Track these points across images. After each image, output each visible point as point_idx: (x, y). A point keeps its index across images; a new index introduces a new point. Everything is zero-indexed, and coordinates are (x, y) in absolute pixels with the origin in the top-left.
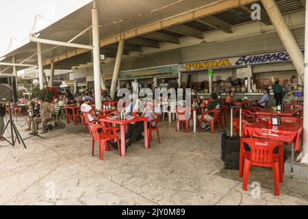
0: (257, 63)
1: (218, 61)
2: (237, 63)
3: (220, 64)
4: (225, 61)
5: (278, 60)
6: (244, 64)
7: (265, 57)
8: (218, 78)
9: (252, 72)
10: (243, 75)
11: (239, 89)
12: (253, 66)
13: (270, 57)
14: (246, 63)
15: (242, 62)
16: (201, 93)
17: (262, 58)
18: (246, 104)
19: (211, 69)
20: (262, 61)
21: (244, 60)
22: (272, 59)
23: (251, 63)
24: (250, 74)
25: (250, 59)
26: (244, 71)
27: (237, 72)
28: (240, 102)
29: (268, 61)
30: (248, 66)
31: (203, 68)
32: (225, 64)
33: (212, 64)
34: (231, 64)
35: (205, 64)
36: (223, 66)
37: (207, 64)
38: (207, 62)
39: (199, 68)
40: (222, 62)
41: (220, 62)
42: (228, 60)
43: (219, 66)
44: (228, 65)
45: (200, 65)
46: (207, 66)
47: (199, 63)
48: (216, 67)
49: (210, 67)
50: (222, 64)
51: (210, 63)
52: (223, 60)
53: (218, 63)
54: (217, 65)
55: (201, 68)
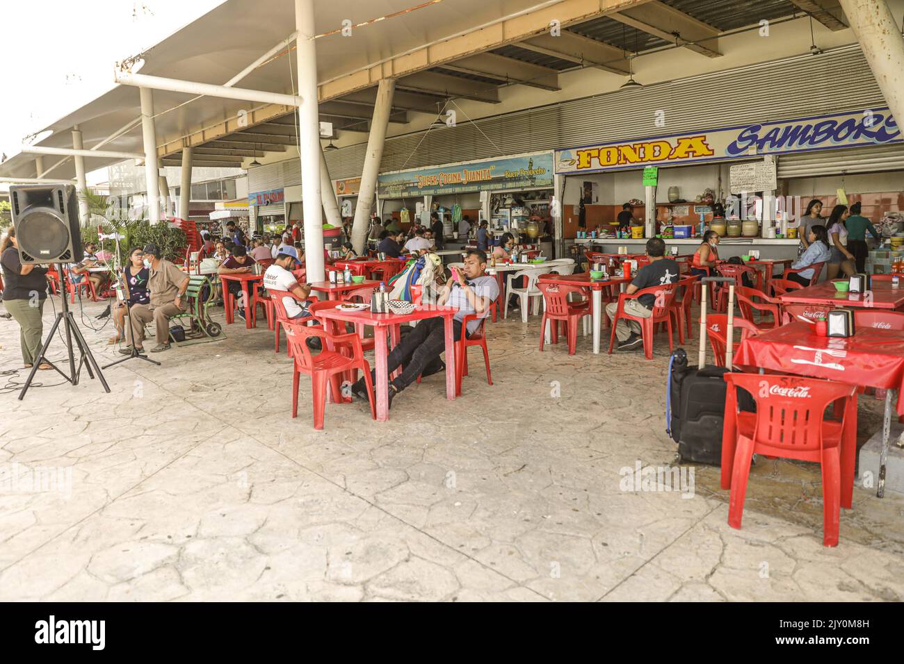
0: (795, 147)
1: (673, 141)
2: (732, 148)
3: (680, 152)
4: (697, 143)
5: (862, 139)
6: (752, 151)
7: (820, 131)
8: (673, 195)
9: (779, 177)
10: (750, 185)
11: (735, 228)
12: (781, 159)
13: (835, 128)
14: (760, 147)
15: (747, 144)
16: (621, 237)
17: (811, 133)
18: (755, 271)
19: (652, 165)
20: (812, 143)
21: (754, 138)
22: (841, 135)
23: (775, 149)
24: (770, 181)
25: (772, 135)
26: (753, 173)
27: (731, 175)
28: (737, 266)
29: (828, 140)
30: (766, 157)
31: (628, 164)
32: (694, 152)
33: (655, 151)
34: (713, 150)
35: (635, 150)
36: (688, 157)
37: (642, 150)
38: (640, 146)
39: (618, 162)
40: (685, 144)
41: (679, 144)
42: (705, 140)
43: (678, 157)
44: (703, 155)
45: (620, 155)
46: (642, 155)
47: (617, 148)
48: (667, 161)
49: (649, 160)
50: (686, 153)
51: (649, 148)
52: (691, 139)
53: (675, 148)
54: (670, 155)
55: (622, 161)
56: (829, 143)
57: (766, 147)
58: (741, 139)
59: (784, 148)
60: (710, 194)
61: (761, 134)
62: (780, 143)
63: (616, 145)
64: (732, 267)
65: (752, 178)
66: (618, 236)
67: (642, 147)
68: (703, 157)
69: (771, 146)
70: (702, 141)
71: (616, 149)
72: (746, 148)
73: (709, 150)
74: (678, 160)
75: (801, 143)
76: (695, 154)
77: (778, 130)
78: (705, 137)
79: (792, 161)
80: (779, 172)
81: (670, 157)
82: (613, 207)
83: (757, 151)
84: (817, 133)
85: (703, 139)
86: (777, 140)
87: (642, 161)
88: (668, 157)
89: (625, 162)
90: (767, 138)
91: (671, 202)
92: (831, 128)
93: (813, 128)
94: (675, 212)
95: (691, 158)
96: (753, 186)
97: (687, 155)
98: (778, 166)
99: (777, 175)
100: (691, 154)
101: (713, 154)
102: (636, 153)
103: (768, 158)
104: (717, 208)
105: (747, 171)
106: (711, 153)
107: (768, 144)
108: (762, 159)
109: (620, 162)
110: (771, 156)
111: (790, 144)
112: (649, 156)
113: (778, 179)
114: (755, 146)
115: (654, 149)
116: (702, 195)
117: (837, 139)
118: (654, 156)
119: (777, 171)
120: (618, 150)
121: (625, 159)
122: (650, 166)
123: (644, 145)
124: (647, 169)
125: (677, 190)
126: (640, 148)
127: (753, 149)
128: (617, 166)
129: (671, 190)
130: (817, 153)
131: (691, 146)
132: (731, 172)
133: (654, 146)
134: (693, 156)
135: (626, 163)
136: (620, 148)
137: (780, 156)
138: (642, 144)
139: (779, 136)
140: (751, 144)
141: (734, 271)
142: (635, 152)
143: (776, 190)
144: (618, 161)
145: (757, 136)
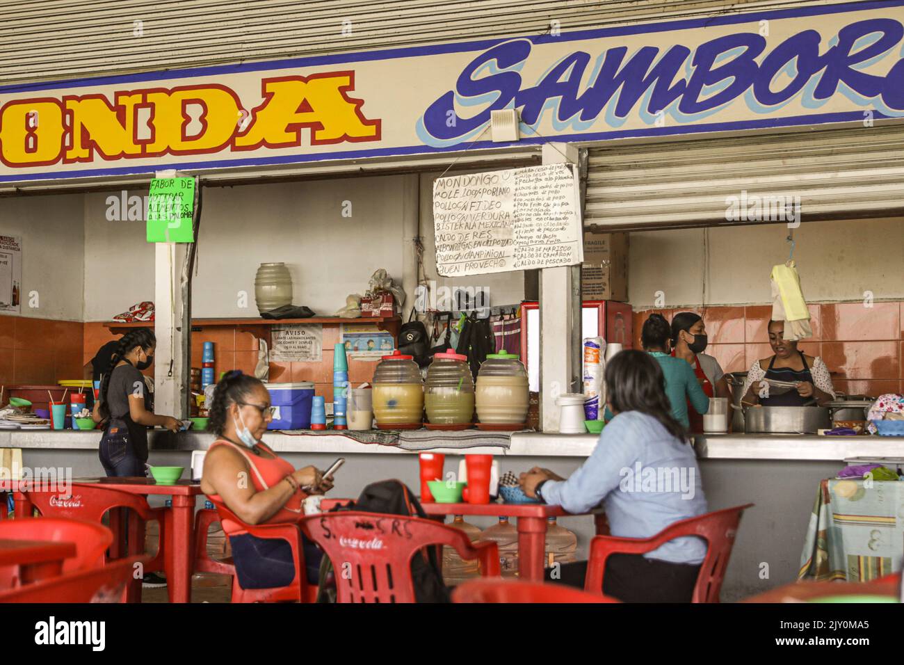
0: (637, 118)
1: (248, 85)
2: (437, 117)
3: (272, 126)
4: (324, 95)
5: (843, 100)
6: (503, 128)
7: (715, 66)
8: (270, 290)
9: (589, 222)
10: (497, 248)
11: (453, 398)
12: (595, 160)
13: (759, 60)
14: (528, 117)
15: (488, 104)
16: (68, 425)
17: (685, 72)
18: (470, 547)
19: (177, 167)
20: (689, 106)
21: (508, 86)
22: (779, 82)
23: (576, 124)
24: (560, 235)
25: (564, 78)
26: (507, 206)
27: (437, 211)
28: (387, 522)
29: (740, 100)
30: (546, 148)
31: (98, 163)
32: (316, 126)
33: (188, 119)
34: (377, 123)
35: (120, 111)
36: (298, 143)
37: (144, 114)
38: (138, 99)
39: (62, 156)
40: (288, 96)
41: (268, 96)
42: (351, 87)
43: (263, 143)
44: (346, 138)
45: (69, 129)
46: (144, 133)
47: (62, 105)
48: (227, 154)
49: (168, 150)
50: (294, 128)
51: (168, 107)
52: (306, 80)
53: (255, 111)
54: (236, 133)
55: (78, 151)
56: (743, 108)
57: (548, 120)
58: (467, 86)
59: (604, 122)
60: (388, 290)
61: (532, 72)
62: (592, 105)
63: (58, 94)
64: (368, 526)
65: (503, 221)
66: (58, 420)
67: (145, 104)
68: (346, 147)
69: (564, 114)
70: (343, 90)
71: (57, 110)
72: (484, 117)
73: (366, 122)
74: (263, 153)
75: (654, 107)
76: (320, 135)
77: (581, 59)
78: (351, 74)
79: (629, 168)
80: (590, 207)
81: (239, 142)
82: (80, 326)
83: (519, 129)
84: (704, 75)
85: (345, 81)
86: (581, 92)
87: (144, 154)
88: (231, 141)
89: (85, 153)
90: (549, 86)
91: (265, 315)
92: (747, 59)
93: (690, 58)
94: (278, 348)
95: (306, 148)
96: (509, 249)
97: (292, 137)
98: (585, 183)
99: (585, 216)
100: (306, 133)
101: (377, 137)
102: (123, 124)
103: (554, 154)
104: (410, 337)
105: (488, 197)
106: (371, 131)
107: (552, 105)
108: (537, 161)
109: (70, 155)
110: (562, 146)
111: (622, 110)
112: (169, 135)
113: (586, 230)
114: (511, 110)
115: (184, 114)
116: (363, 294)
117: (766, 97)
118: (185, 138)
119: (585, 200)
120: (66, 112)
121: (88, 143)
122: (171, 173)
123: (151, 98)
124: (162, 184)
125: (284, 274)
126: (137, 107)
127: (505, 119)
128: (60, 167)
129: (266, 275)
130: (707, 142)
131: (305, 107)
132: (436, 199)
133: (185, 103)
134: (314, 142)
135: (90, 159)
136: (70, 105)
137: (591, 152)
138: (144, 93)
139: (588, 81)
140: (499, 105)
141: (376, 544)
142: (122, 119)
143: (580, 265)
144: (64, 149)
145: (516, 78)
